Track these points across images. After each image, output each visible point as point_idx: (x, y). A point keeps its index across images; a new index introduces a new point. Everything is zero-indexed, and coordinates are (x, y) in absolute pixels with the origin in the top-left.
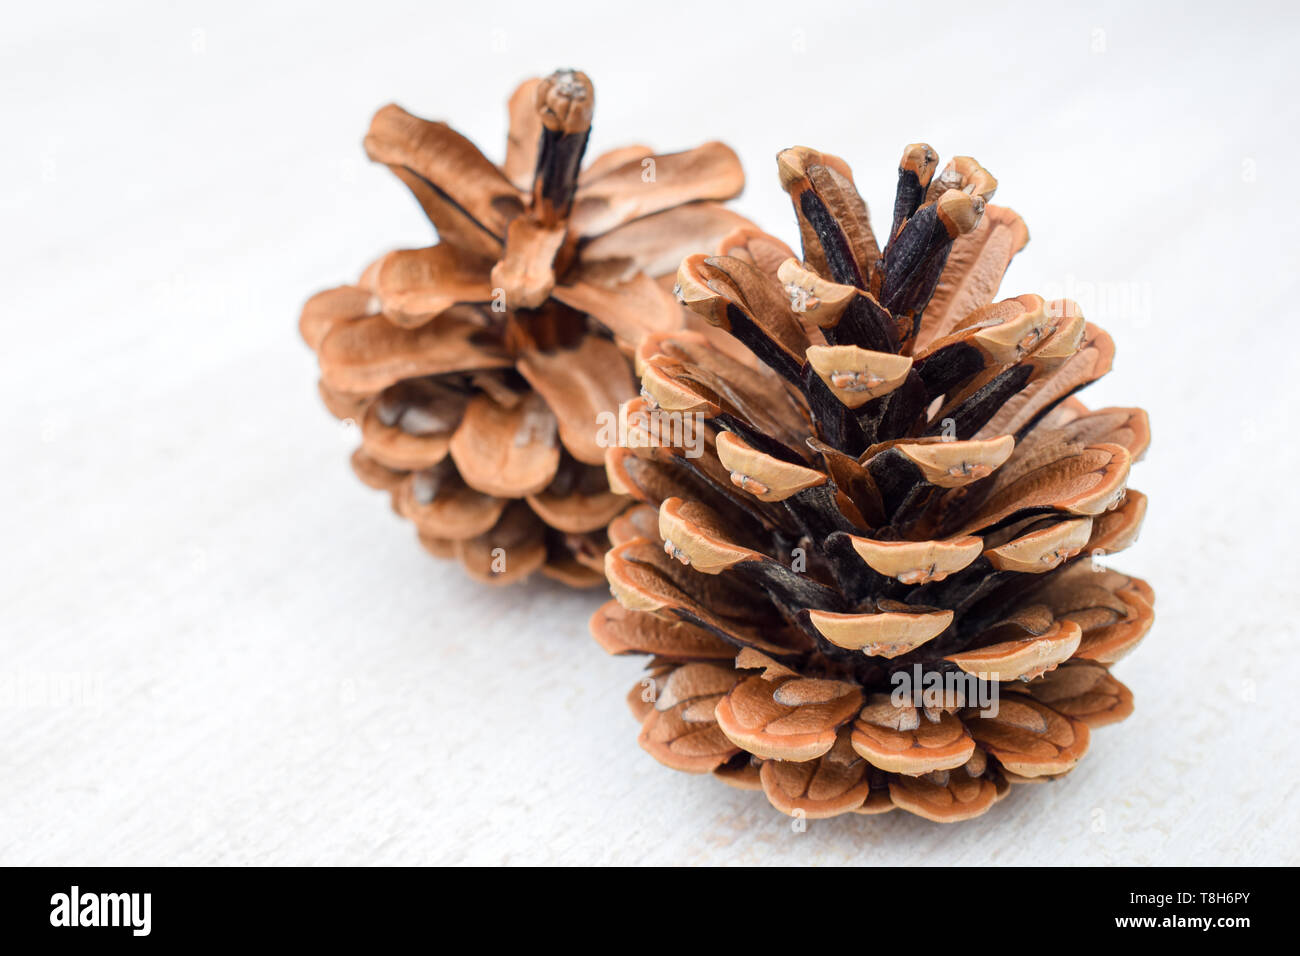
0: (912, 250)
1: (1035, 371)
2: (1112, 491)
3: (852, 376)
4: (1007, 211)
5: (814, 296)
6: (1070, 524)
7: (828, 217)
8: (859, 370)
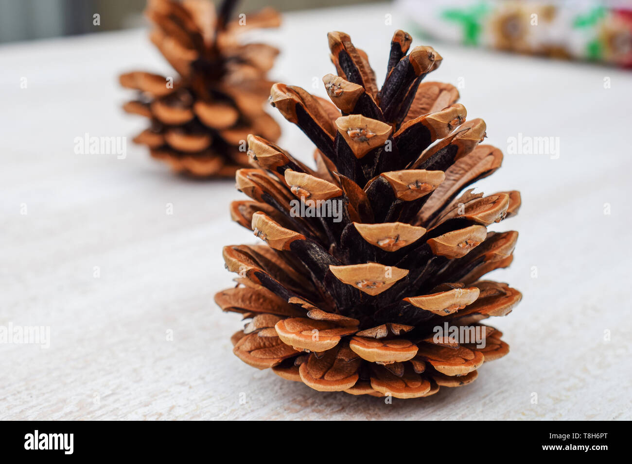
0: (396, 82)
1: (459, 151)
2: (498, 211)
3: (358, 131)
4: (449, 85)
5: (340, 88)
6: (474, 226)
7: (352, 65)
8: (362, 127)
